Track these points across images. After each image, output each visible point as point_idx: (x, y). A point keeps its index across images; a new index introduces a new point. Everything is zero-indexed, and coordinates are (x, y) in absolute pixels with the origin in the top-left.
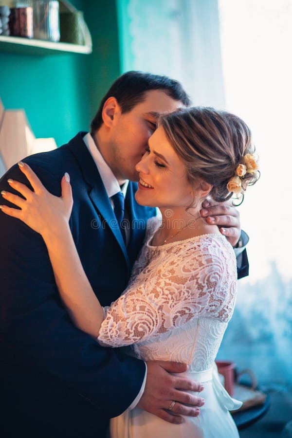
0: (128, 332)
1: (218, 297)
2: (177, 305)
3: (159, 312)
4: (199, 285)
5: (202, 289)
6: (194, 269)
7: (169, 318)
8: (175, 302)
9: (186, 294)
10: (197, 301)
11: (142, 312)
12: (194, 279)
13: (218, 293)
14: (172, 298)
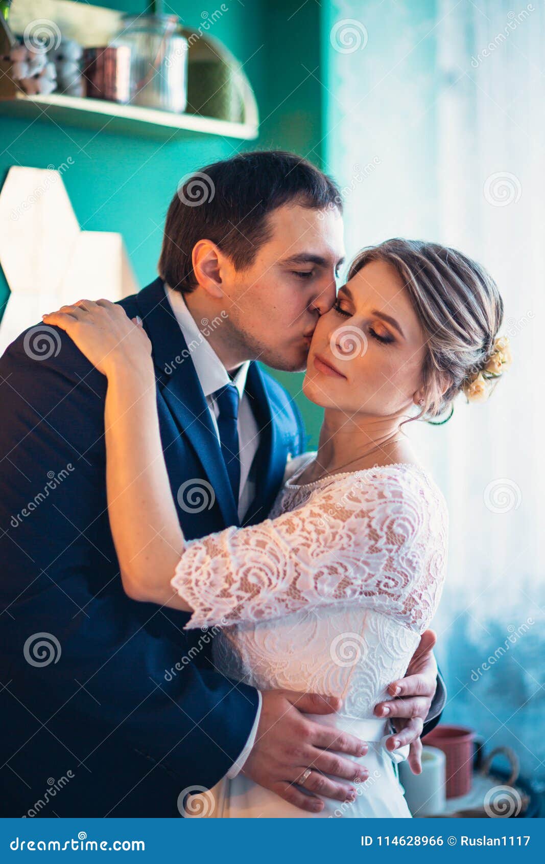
0: (229, 580)
1: (402, 567)
2: (325, 554)
3: (290, 557)
4: (371, 531)
5: (376, 541)
6: (368, 501)
7: (306, 574)
8: (322, 548)
9: (345, 540)
10: (362, 559)
11: (261, 549)
12: (363, 517)
13: (403, 558)
14: (318, 540)
